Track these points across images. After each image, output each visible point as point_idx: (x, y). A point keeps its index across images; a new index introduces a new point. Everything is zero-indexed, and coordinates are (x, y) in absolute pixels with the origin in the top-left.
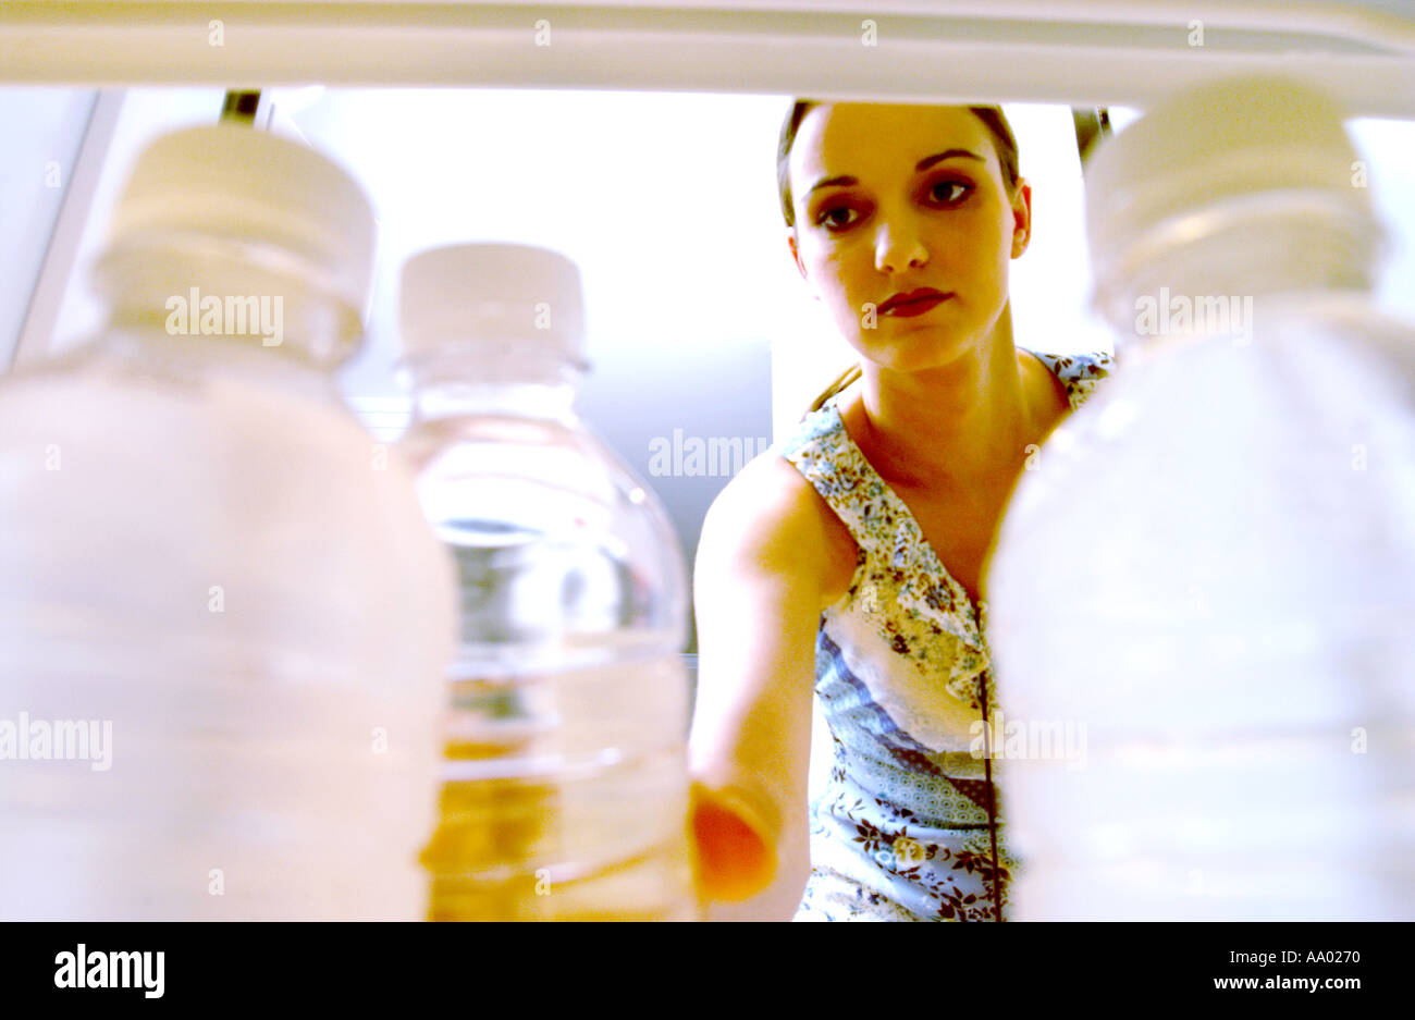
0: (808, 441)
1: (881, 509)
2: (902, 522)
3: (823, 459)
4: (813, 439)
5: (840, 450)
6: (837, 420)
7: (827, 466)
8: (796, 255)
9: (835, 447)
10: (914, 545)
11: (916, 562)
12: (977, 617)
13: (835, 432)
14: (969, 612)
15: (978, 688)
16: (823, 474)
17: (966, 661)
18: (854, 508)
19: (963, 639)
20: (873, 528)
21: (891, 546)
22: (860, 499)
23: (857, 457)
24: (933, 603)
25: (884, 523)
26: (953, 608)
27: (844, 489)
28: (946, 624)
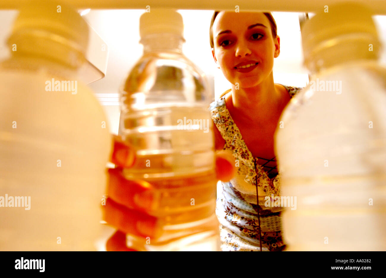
0: (215, 108)
1: (231, 129)
2: (236, 133)
3: (218, 113)
4: (216, 108)
5: (223, 111)
6: (224, 103)
7: (219, 115)
8: (214, 56)
9: (222, 110)
10: (239, 140)
11: (239, 145)
12: (255, 162)
13: (223, 106)
14: (252, 160)
15: (254, 181)
16: (217, 117)
17: (250, 173)
18: (224, 128)
19: (250, 167)
20: (228, 134)
21: (232, 139)
22: (226, 125)
23: (227, 114)
24: (243, 156)
25: (231, 133)
26: (248, 159)
27: (222, 122)
28: (246, 163)
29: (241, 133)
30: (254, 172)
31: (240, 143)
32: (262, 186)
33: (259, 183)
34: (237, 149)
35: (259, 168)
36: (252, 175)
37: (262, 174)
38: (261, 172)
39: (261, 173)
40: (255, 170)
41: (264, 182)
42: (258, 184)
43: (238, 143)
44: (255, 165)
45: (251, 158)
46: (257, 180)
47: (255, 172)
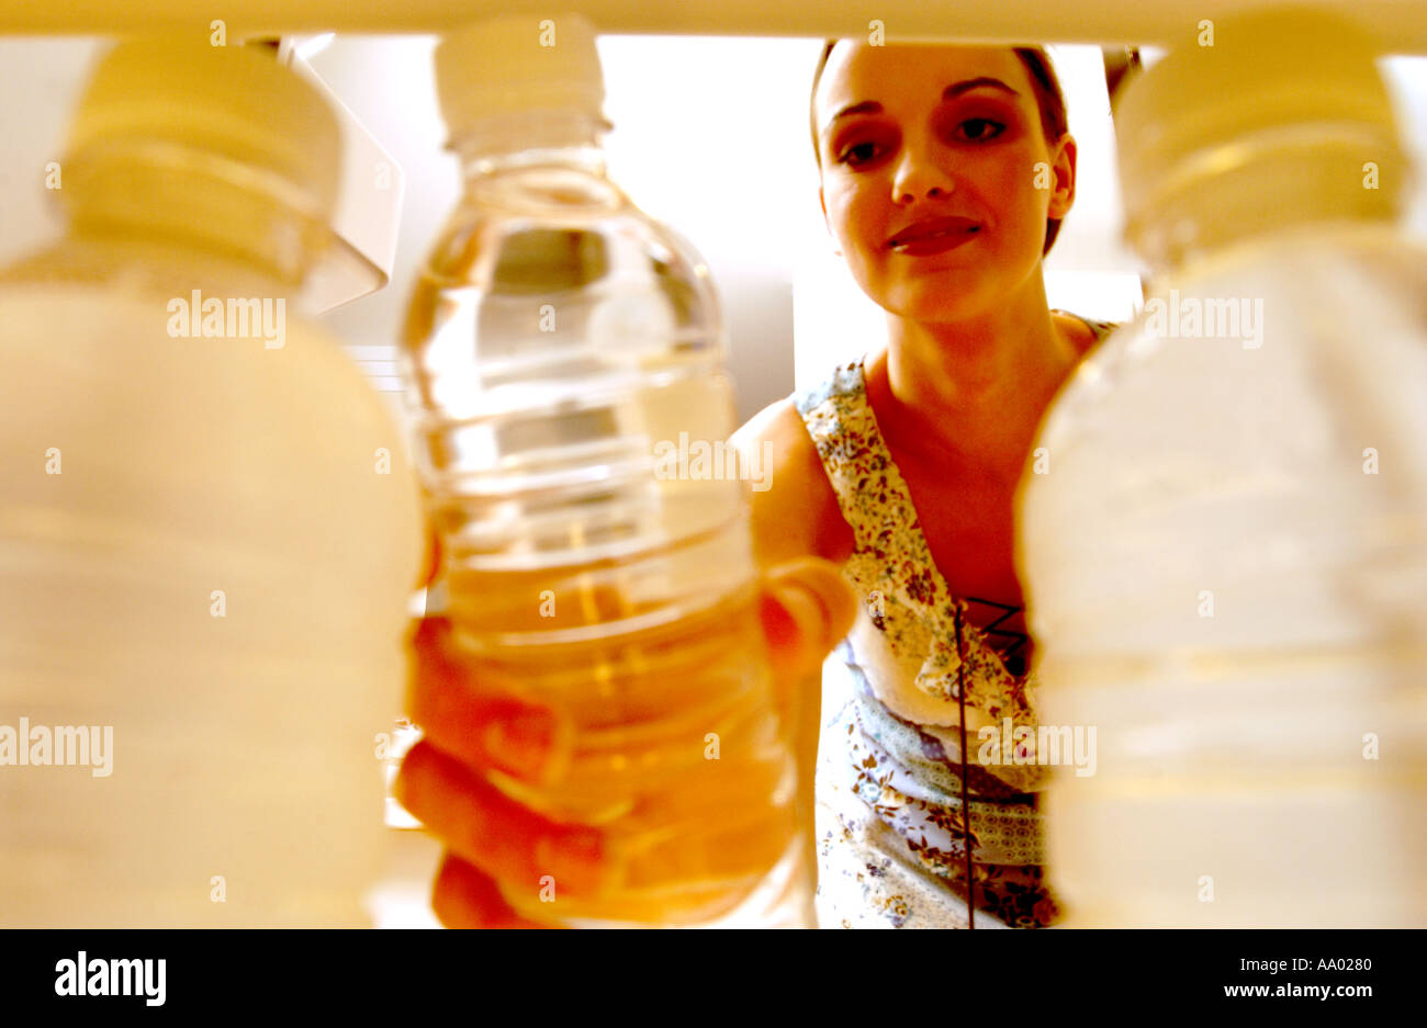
0: (826, 399)
1: (878, 485)
2: (895, 504)
3: (835, 419)
4: (829, 398)
5: (855, 413)
6: (860, 382)
7: (838, 427)
9: (851, 409)
10: (903, 531)
11: (902, 548)
12: (959, 620)
13: (854, 394)
14: (948, 608)
15: (952, 685)
16: (830, 435)
17: (937, 658)
18: (851, 477)
19: (938, 634)
20: (863, 502)
21: (877, 524)
22: (859, 469)
23: (870, 424)
24: (914, 592)
25: (877, 500)
26: (931, 602)
27: (846, 455)
28: (923, 617)
29: (915, 504)
30: (950, 652)
31: (904, 539)
32: (980, 704)
33: (971, 692)
34: (895, 562)
35: (971, 637)
36: (942, 662)
37: (982, 661)
38: (979, 652)
39: (978, 657)
40: (955, 646)
41: (990, 691)
42: (966, 696)
43: (897, 543)
44: (958, 625)
45: (943, 600)
46: (965, 682)
47: (956, 654)
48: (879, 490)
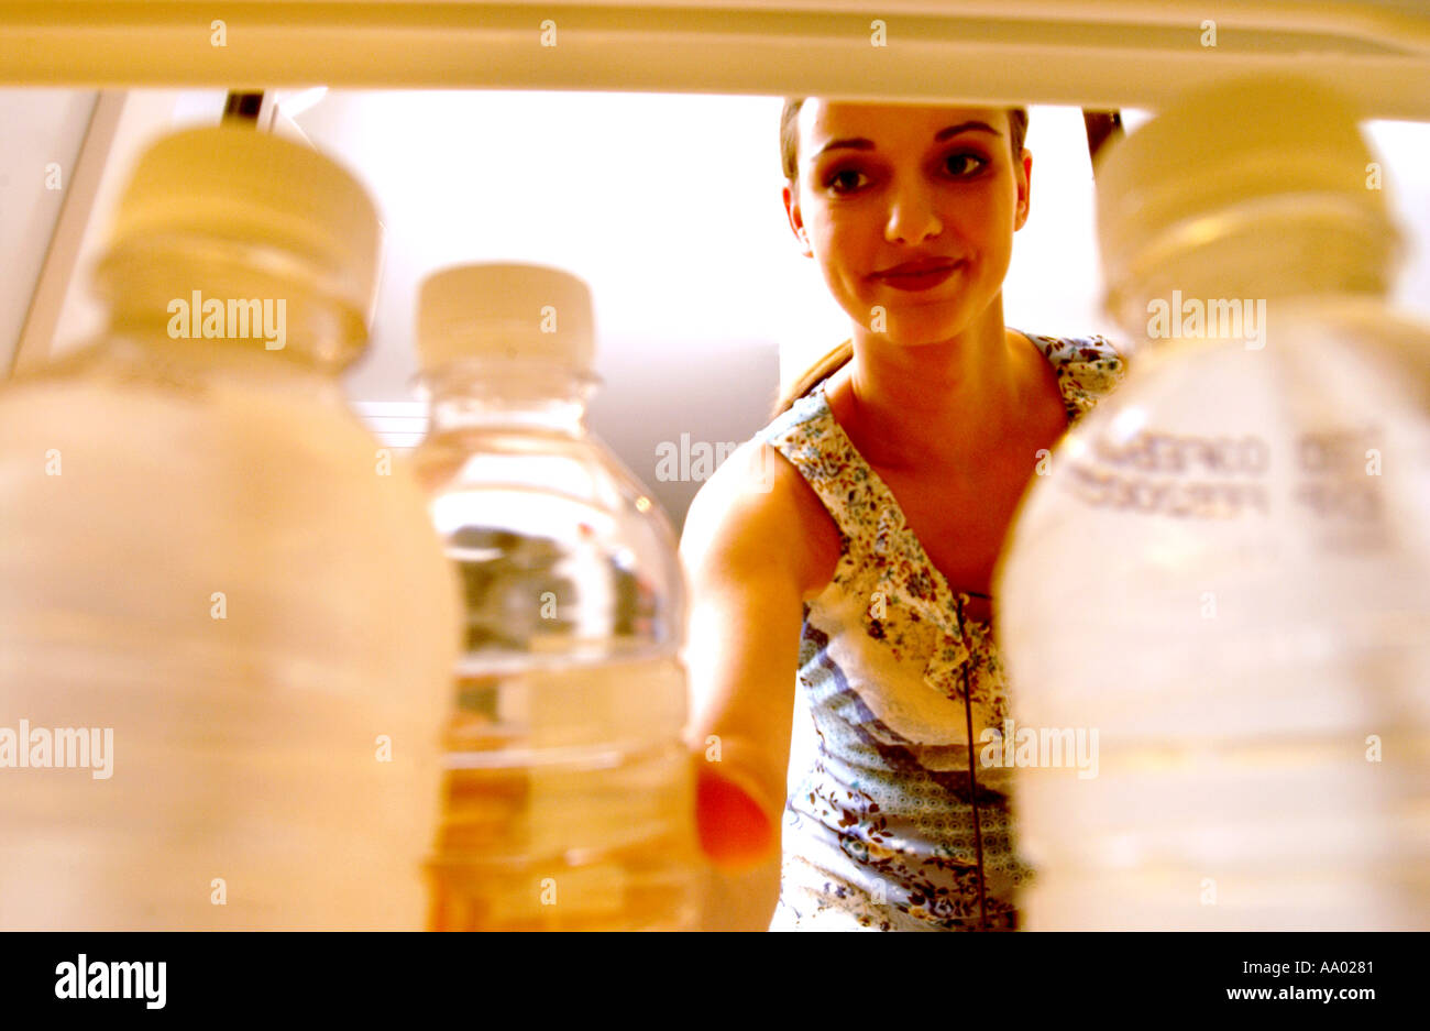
0: (793, 426)
1: (866, 494)
2: (886, 508)
3: (808, 444)
4: (797, 425)
5: (825, 434)
6: (824, 405)
7: (812, 451)
9: (820, 431)
10: (896, 532)
11: (897, 549)
12: (959, 608)
14: (950, 603)
15: (958, 681)
16: (808, 458)
17: (945, 652)
18: (838, 493)
19: (943, 629)
20: (857, 513)
21: (874, 532)
22: (845, 484)
24: (914, 590)
25: (868, 509)
26: (934, 598)
27: (828, 474)
28: (926, 612)
30: (957, 645)
31: (900, 541)
32: (986, 699)
33: (977, 688)
35: (973, 633)
36: (950, 656)
37: (985, 657)
38: (981, 647)
39: (981, 653)
40: (960, 639)
41: (994, 684)
42: (973, 692)
43: (894, 544)
44: (961, 621)
45: (944, 595)
46: (970, 678)
47: (963, 645)
48: (868, 498)
